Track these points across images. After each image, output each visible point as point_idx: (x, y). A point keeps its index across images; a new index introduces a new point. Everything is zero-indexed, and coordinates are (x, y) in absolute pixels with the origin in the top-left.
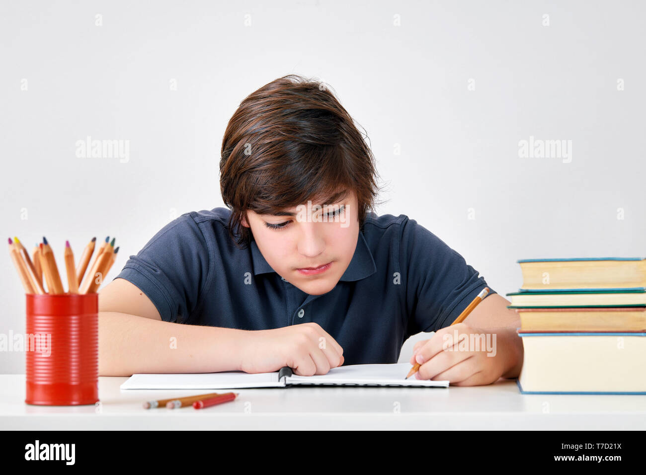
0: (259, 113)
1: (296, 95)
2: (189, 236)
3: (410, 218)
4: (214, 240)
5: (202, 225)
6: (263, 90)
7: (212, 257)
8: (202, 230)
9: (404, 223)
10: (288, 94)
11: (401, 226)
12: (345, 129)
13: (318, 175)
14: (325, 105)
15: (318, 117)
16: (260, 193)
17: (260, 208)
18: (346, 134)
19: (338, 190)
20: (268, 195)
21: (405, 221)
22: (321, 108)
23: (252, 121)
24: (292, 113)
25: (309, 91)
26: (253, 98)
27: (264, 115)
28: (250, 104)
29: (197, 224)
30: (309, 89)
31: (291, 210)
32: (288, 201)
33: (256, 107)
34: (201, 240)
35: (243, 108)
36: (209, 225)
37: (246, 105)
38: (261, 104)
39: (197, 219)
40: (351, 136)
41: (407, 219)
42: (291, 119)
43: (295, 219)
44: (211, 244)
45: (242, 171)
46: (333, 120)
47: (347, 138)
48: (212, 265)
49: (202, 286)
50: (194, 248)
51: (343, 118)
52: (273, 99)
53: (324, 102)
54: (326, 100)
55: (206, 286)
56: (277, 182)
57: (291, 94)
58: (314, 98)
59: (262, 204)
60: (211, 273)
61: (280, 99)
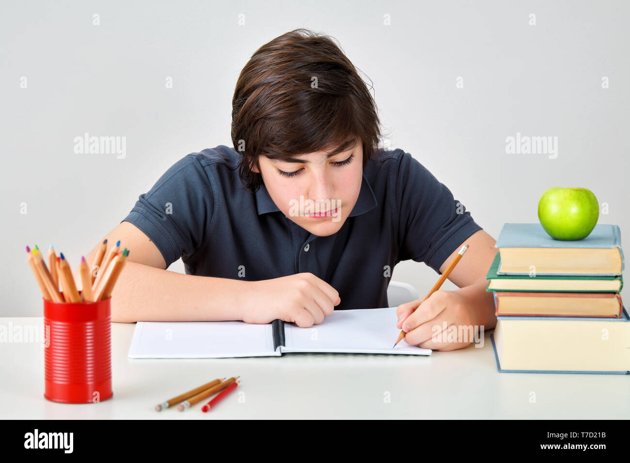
0: (271, 65)
1: (307, 48)
2: (195, 179)
3: (406, 152)
4: (219, 184)
5: (207, 168)
6: (275, 42)
7: (216, 201)
8: (208, 173)
9: (400, 158)
10: (299, 47)
11: (397, 161)
12: (353, 82)
13: (329, 125)
14: (334, 58)
15: (329, 69)
16: (273, 139)
17: (272, 153)
18: (355, 87)
19: (349, 138)
20: (280, 142)
21: (401, 155)
22: (331, 61)
23: (265, 72)
24: (304, 66)
25: (318, 45)
26: (264, 50)
27: (277, 67)
28: (262, 56)
29: (203, 167)
30: (318, 43)
31: (303, 157)
32: (301, 148)
33: (268, 58)
34: (206, 184)
35: (255, 60)
36: (214, 168)
37: (258, 56)
38: (274, 55)
39: (203, 162)
40: (358, 87)
41: (402, 153)
42: (303, 71)
43: (307, 167)
44: (216, 187)
45: (256, 119)
46: (342, 73)
47: (356, 91)
48: (216, 207)
49: (207, 227)
50: (200, 192)
51: (351, 71)
52: (285, 52)
53: (334, 56)
54: (335, 54)
55: (211, 226)
56: (290, 130)
57: (303, 48)
58: (324, 51)
59: (275, 149)
60: (215, 216)
61: (292, 51)
